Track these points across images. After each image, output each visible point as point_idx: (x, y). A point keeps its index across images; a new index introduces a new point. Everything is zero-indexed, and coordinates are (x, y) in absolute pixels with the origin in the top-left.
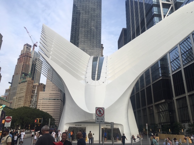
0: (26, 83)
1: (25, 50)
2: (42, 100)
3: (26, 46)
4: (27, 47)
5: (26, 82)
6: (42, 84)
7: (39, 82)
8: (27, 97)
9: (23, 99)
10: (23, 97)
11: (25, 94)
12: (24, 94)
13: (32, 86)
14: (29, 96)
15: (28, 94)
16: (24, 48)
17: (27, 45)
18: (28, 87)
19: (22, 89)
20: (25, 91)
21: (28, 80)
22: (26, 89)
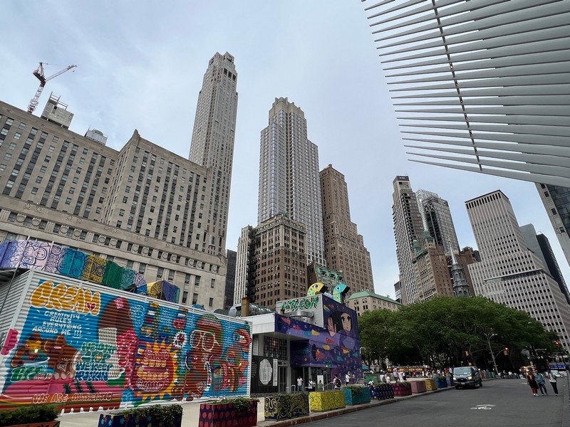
0: (428, 258)
1: (399, 189)
2: (483, 286)
3: (398, 182)
4: (400, 183)
5: (426, 253)
6: (466, 250)
7: (458, 247)
8: (443, 287)
10: (434, 290)
11: (437, 283)
12: (434, 283)
13: (445, 260)
14: (446, 285)
15: (441, 281)
16: (396, 188)
17: (398, 178)
18: (434, 265)
19: (423, 274)
20: (432, 275)
21: (428, 247)
22: (434, 270)
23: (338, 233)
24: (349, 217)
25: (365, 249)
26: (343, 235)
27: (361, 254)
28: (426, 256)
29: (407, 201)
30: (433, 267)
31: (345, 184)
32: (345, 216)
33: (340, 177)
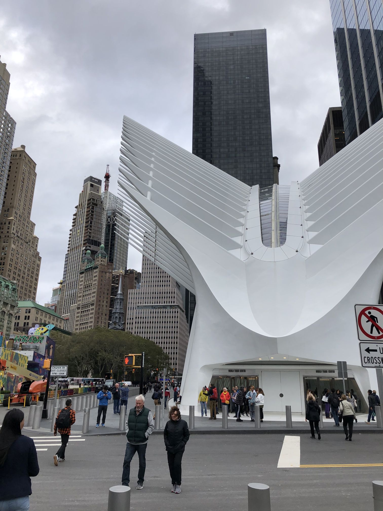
0: (96, 273)
1: (89, 191)
2: (135, 310)
3: (89, 183)
4: (92, 185)
5: (96, 268)
6: (132, 272)
7: (126, 267)
8: (101, 303)
9: (92, 309)
10: (92, 305)
11: (97, 299)
12: (95, 299)
13: (111, 278)
14: (105, 302)
15: (102, 297)
16: (85, 188)
17: (91, 179)
18: (100, 281)
19: (87, 287)
20: (94, 291)
21: (99, 263)
22: (98, 286)
23: (14, 232)
24: (29, 214)
25: (38, 254)
26: (19, 235)
27: (33, 258)
28: (95, 271)
29: (93, 208)
30: (99, 282)
31: (35, 175)
32: (26, 213)
33: (32, 164)
